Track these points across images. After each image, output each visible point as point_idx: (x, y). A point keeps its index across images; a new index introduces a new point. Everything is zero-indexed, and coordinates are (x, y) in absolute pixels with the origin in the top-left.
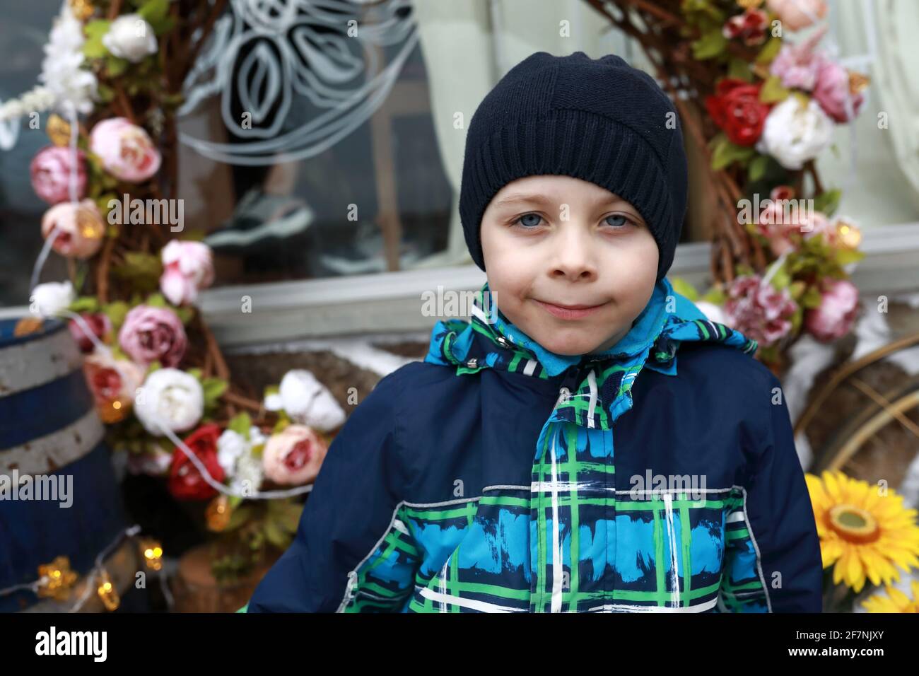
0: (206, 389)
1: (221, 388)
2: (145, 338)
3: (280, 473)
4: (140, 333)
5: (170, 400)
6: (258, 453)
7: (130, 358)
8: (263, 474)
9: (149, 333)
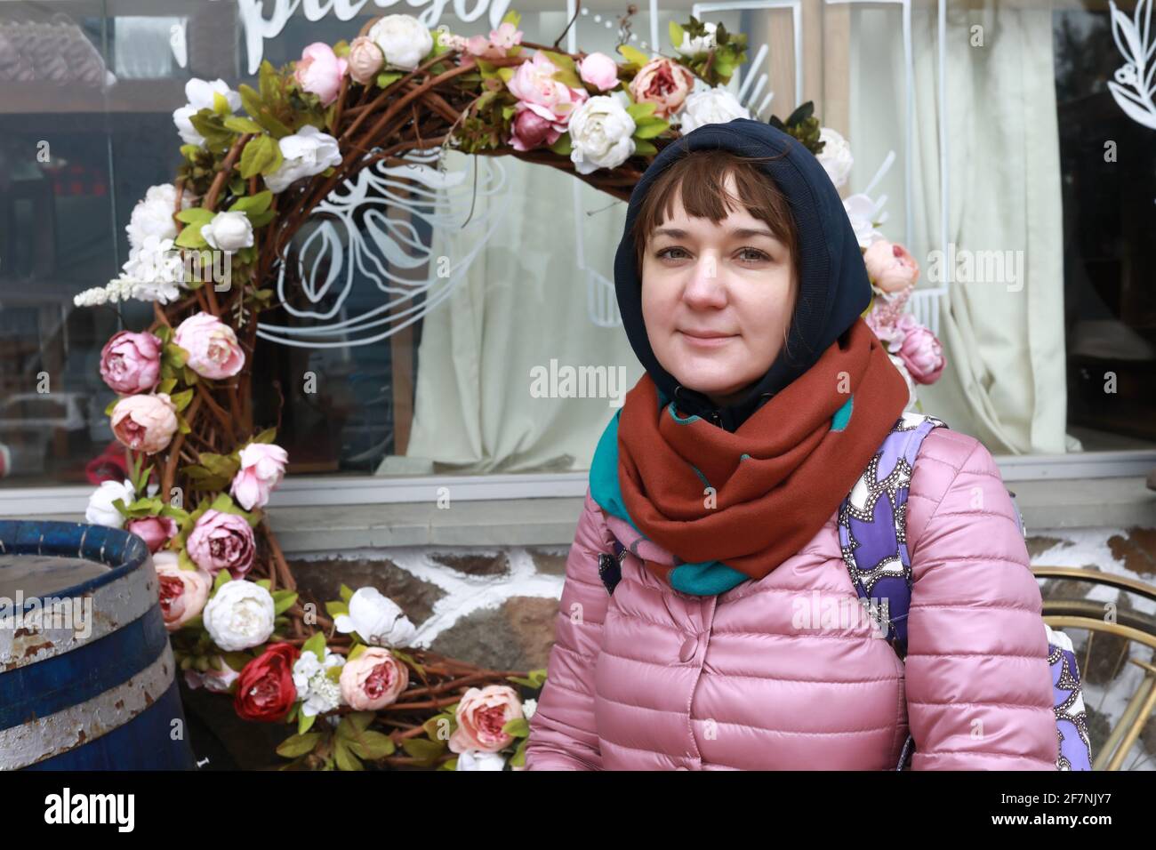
0: (277, 600)
1: (291, 600)
2: (216, 547)
3: (360, 699)
4: (211, 541)
5: (244, 613)
6: (335, 675)
7: (196, 566)
8: (342, 697)
9: (221, 541)
